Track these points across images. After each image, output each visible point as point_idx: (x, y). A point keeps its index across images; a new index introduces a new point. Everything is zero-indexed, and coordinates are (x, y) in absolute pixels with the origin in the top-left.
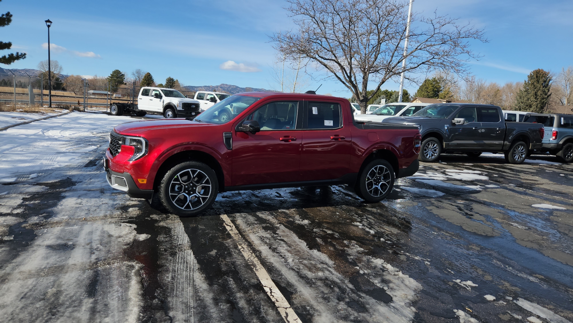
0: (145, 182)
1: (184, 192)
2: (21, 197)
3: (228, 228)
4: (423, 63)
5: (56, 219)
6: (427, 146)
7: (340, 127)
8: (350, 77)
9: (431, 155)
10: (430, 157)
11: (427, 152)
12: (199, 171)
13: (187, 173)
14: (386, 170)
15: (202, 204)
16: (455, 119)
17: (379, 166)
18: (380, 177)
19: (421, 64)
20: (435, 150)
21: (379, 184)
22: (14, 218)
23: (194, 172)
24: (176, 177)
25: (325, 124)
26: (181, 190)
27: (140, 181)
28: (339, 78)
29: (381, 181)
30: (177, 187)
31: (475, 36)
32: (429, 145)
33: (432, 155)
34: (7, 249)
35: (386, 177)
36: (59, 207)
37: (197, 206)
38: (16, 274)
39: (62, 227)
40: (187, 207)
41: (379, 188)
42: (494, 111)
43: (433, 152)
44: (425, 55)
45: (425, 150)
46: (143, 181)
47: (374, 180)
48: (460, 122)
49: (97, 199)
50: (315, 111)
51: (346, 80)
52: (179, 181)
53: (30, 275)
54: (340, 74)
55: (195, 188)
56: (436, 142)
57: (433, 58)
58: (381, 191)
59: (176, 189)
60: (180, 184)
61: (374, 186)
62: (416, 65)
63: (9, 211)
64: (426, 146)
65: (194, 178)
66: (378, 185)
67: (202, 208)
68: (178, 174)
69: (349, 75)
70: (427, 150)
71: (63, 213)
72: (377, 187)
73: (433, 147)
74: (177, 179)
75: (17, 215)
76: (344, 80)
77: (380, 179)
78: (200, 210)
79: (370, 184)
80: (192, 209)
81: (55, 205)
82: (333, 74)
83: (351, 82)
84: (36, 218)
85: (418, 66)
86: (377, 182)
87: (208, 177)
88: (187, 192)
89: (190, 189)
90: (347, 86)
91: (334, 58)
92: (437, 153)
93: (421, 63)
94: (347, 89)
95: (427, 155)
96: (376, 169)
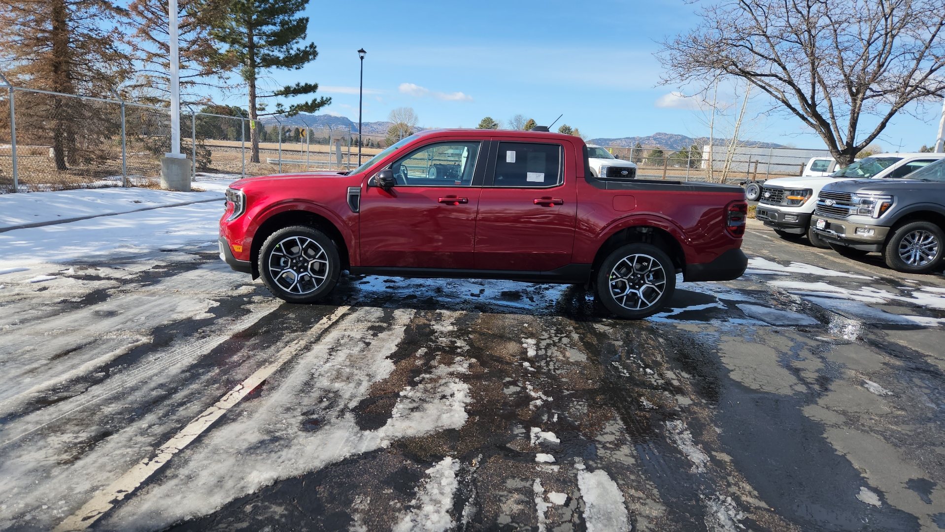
0: (241, 250)
1: (292, 267)
2: (157, 264)
3: (325, 320)
5: (151, 288)
6: (910, 239)
7: (558, 184)
8: (813, 106)
9: (918, 258)
10: (915, 261)
11: (909, 251)
12: (309, 240)
13: (293, 243)
14: (655, 264)
15: (315, 287)
17: (637, 255)
18: (642, 276)
20: (931, 249)
21: (640, 287)
22: (115, 283)
23: (303, 241)
24: (277, 246)
25: (528, 180)
26: (287, 266)
27: (236, 248)
28: (794, 110)
29: (645, 283)
30: (283, 260)
32: (913, 237)
33: (922, 259)
35: (658, 276)
37: (309, 289)
39: (141, 296)
40: (293, 290)
41: (640, 293)
43: (923, 252)
45: (905, 247)
46: (238, 249)
47: (629, 280)
50: (511, 157)
51: (807, 112)
52: (282, 251)
54: (795, 102)
55: (306, 264)
56: (933, 232)
58: (642, 300)
59: (282, 264)
60: (285, 256)
61: (628, 291)
63: (120, 276)
64: (906, 239)
65: (304, 249)
66: (638, 289)
67: (316, 293)
68: (281, 243)
69: (810, 102)
70: (909, 248)
71: (168, 283)
72: (636, 294)
73: (924, 240)
74: (279, 250)
75: (123, 280)
76: (801, 112)
77: (642, 278)
78: (312, 295)
79: (620, 287)
80: (301, 293)
83: (818, 117)
84: (134, 285)
86: (636, 284)
87: (323, 250)
88: (295, 268)
89: (300, 265)
90: (811, 124)
91: (778, 70)
92: (933, 255)
94: (812, 130)
95: (909, 258)
96: (631, 260)
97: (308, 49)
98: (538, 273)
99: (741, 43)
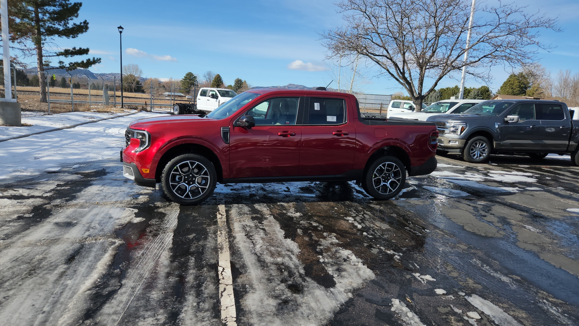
0: (148, 172)
1: (184, 182)
2: (57, 183)
3: (219, 216)
4: (485, 56)
5: (74, 202)
6: (475, 145)
7: (344, 123)
8: (403, 73)
9: (479, 156)
10: (477, 157)
11: (474, 152)
12: (197, 163)
13: (186, 165)
14: (396, 168)
15: (201, 194)
16: (508, 116)
17: (387, 163)
18: (389, 174)
19: (482, 58)
20: (484, 150)
22: (42, 200)
23: (192, 164)
24: (175, 168)
25: (328, 120)
26: (181, 180)
27: (144, 170)
28: (392, 75)
29: (390, 179)
30: (177, 177)
31: (547, 25)
32: (476, 144)
33: (480, 156)
34: (23, 223)
35: (396, 174)
36: (82, 193)
37: (196, 195)
38: (19, 243)
39: (75, 209)
40: (186, 196)
41: (388, 185)
42: (559, 108)
43: (481, 152)
44: (487, 48)
45: (472, 150)
46: (146, 171)
47: (383, 177)
48: (513, 120)
49: (118, 188)
50: (317, 106)
51: (400, 76)
52: (178, 171)
53: (30, 245)
54: (393, 70)
55: (194, 179)
56: (485, 142)
57: (496, 50)
58: (390, 189)
59: (177, 179)
60: (180, 174)
61: (382, 183)
62: (477, 59)
63: (40, 195)
64: (473, 146)
65: (193, 169)
66: (387, 182)
67: (201, 198)
68: (178, 166)
69: (402, 71)
70: (474, 150)
71: (83, 198)
72: (386, 185)
73: (481, 146)
74: (177, 170)
75: (46, 198)
76: (397, 77)
77: (389, 176)
78: (199, 199)
79: (378, 182)
80: (191, 198)
81: (80, 191)
82: (385, 71)
83: (405, 79)
84: (59, 200)
85: (480, 59)
86: (386, 179)
87: (206, 169)
88: (187, 182)
89: (190, 179)
90: (401, 83)
91: (385, 53)
92: (485, 153)
93: (482, 56)
94: (401, 86)
95: (474, 155)
96: (384, 166)
97: (82, 24)
98: (334, 176)
99: (367, 37)
